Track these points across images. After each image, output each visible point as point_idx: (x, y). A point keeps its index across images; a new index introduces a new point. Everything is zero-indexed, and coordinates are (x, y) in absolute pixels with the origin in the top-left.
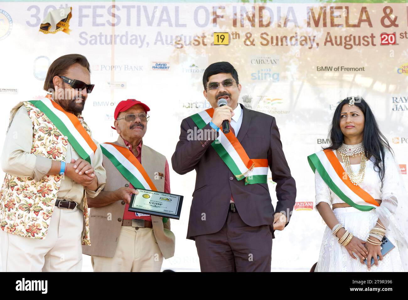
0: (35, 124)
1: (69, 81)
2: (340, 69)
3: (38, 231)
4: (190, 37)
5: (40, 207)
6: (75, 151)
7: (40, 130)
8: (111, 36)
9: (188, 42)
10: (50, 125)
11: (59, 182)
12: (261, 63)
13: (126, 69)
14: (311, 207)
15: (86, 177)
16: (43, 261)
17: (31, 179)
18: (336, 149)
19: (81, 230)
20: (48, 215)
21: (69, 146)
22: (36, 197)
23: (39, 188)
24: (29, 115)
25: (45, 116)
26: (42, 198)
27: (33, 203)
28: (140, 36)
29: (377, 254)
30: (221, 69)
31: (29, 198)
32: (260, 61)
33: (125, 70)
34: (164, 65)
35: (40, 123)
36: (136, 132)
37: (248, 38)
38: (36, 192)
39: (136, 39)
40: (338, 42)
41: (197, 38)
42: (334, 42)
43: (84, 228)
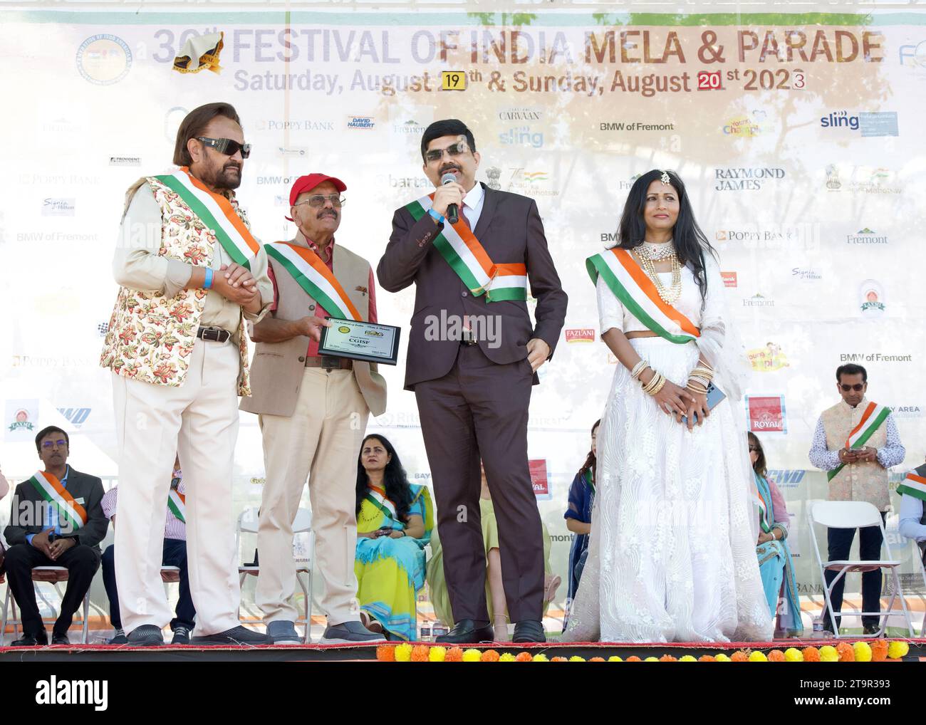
0: (165, 211)
1: (213, 143)
2: (636, 127)
3: (172, 374)
4: (406, 79)
5: (174, 338)
6: (227, 252)
7: (173, 221)
8: (285, 77)
9: (402, 87)
10: (188, 213)
11: (203, 300)
12: (514, 118)
13: (308, 127)
14: (592, 338)
15: (243, 291)
16: (179, 420)
17: (160, 295)
18: (630, 248)
19: (237, 375)
20: (187, 350)
21: (216, 245)
22: (168, 323)
23: (172, 309)
24: (155, 197)
25: (180, 199)
26: (178, 324)
27: (163, 332)
28: (328, 76)
29: (703, 406)
30: (446, 130)
31: (158, 324)
32: (514, 114)
33: (306, 128)
34: (366, 121)
35: (172, 210)
36: (327, 223)
37: (495, 80)
38: (167, 314)
39: (323, 81)
40: (633, 86)
41: (416, 80)
42: (626, 85)
43: (241, 371)
